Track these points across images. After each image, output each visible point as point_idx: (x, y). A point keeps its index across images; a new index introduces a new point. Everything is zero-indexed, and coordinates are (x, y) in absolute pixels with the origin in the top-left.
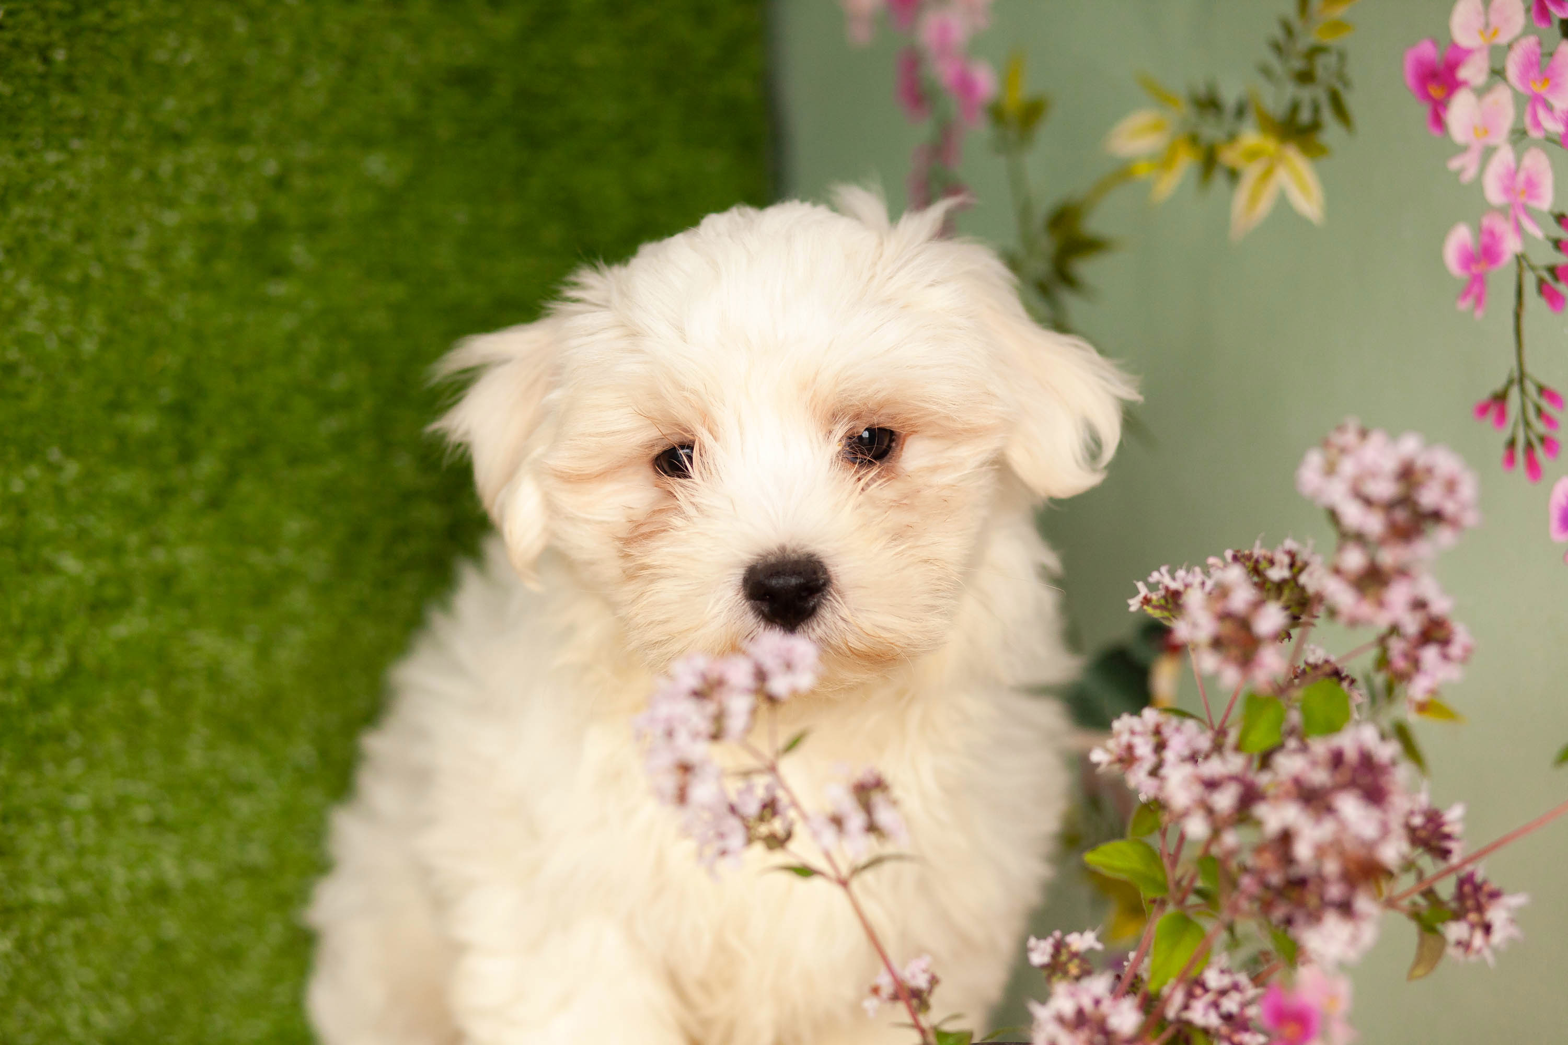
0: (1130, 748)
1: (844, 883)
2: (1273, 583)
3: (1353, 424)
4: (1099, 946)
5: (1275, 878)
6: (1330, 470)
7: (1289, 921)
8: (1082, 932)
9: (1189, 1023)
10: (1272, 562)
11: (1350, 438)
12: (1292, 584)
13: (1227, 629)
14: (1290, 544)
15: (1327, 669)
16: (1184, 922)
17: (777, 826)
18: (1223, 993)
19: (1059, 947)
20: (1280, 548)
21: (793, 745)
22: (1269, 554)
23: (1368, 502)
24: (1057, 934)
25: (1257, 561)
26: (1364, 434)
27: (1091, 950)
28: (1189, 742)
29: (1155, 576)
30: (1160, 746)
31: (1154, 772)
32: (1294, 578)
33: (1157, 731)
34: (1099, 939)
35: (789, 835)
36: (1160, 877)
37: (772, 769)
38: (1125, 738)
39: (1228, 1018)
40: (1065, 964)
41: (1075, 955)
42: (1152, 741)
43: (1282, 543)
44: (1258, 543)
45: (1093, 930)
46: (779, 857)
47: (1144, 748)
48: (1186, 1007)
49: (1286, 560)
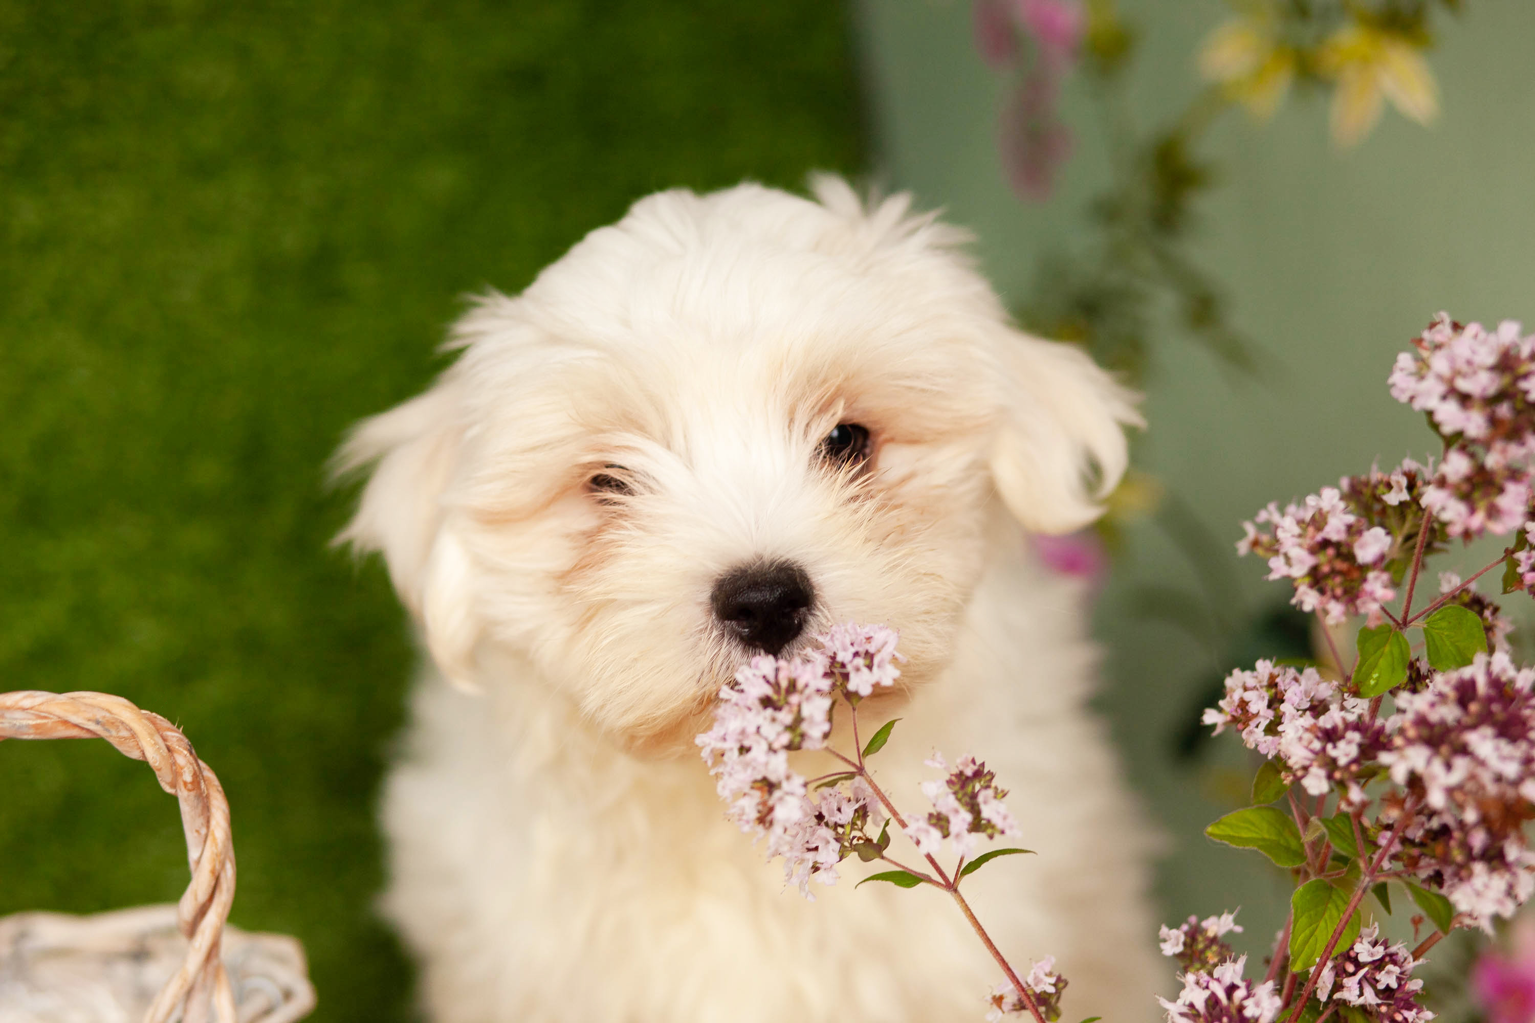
0: (1243, 704)
1: (951, 887)
2: (1394, 508)
3: (1446, 317)
4: (1239, 929)
5: (1417, 834)
6: (1421, 370)
7: (1438, 878)
8: (1219, 914)
9: (1344, 1003)
10: (1389, 486)
11: (1444, 332)
12: (1414, 507)
13: (1324, 559)
14: (1409, 464)
15: (1466, 598)
16: (1325, 892)
17: (873, 831)
18: (1378, 965)
19: (1193, 935)
20: (1399, 470)
21: (877, 743)
22: (1385, 479)
23: (1465, 399)
24: (1193, 919)
25: (1375, 487)
26: (1457, 327)
27: (1230, 933)
28: (1306, 693)
29: (1263, 516)
30: (1276, 701)
31: (1272, 729)
32: (1415, 500)
33: (1272, 684)
34: (1236, 922)
35: (885, 839)
36: (1294, 844)
37: (861, 770)
38: (1237, 695)
39: (1387, 993)
40: (1203, 952)
41: (1214, 940)
42: (1267, 695)
43: (1401, 464)
44: (1374, 467)
45: (1231, 912)
46: (878, 866)
47: (1258, 704)
48: (1338, 987)
49: (1404, 482)
